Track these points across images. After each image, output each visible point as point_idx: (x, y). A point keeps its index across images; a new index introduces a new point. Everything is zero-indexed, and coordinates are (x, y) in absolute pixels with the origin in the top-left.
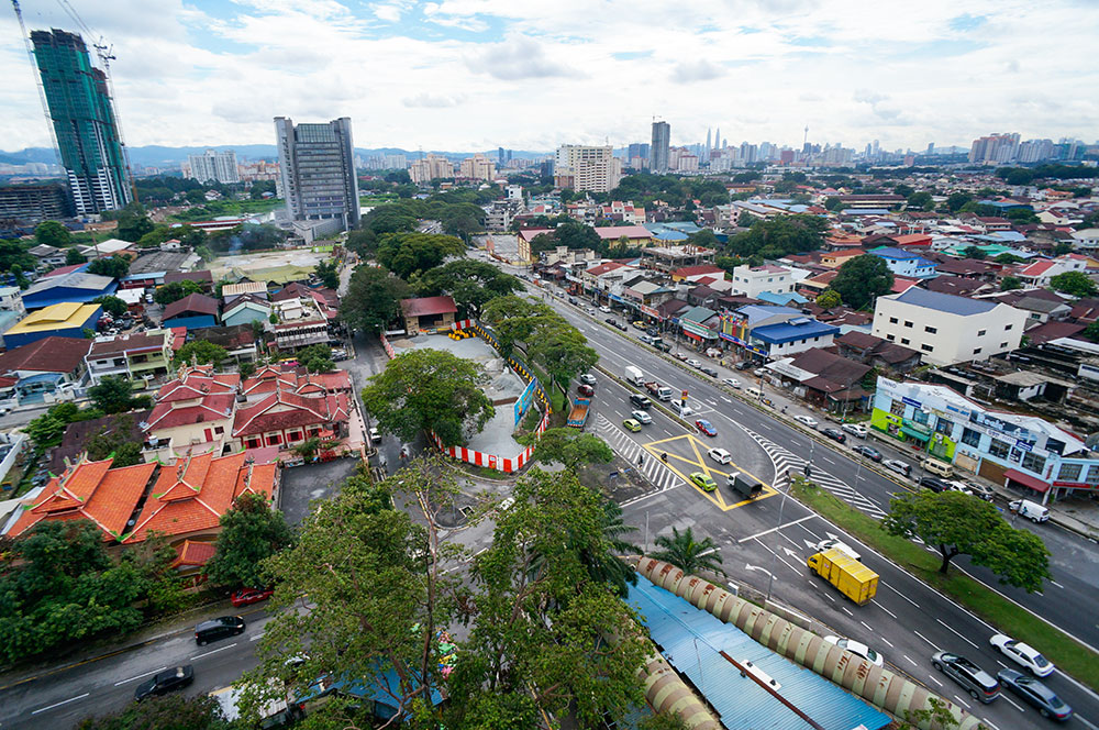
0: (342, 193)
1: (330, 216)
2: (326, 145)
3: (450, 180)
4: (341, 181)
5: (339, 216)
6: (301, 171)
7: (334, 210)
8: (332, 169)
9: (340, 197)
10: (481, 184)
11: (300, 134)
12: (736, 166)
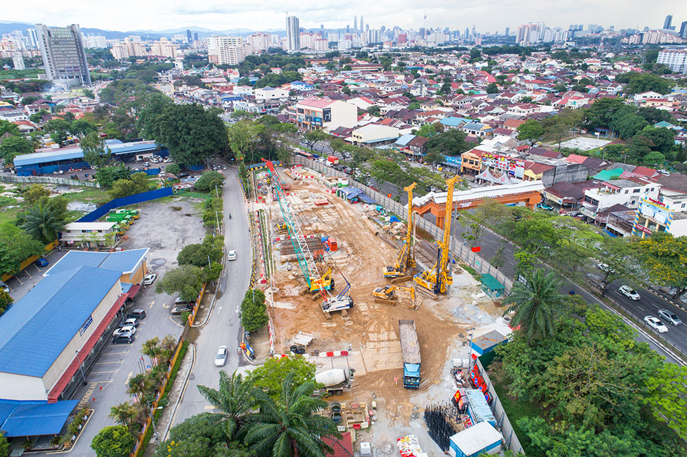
0: (79, 65)
1: (73, 77)
2: (68, 39)
3: (144, 57)
4: (78, 58)
5: (78, 77)
6: (54, 53)
7: (76, 74)
8: (72, 52)
9: (78, 67)
10: (166, 60)
11: (52, 33)
12: (354, 46)
